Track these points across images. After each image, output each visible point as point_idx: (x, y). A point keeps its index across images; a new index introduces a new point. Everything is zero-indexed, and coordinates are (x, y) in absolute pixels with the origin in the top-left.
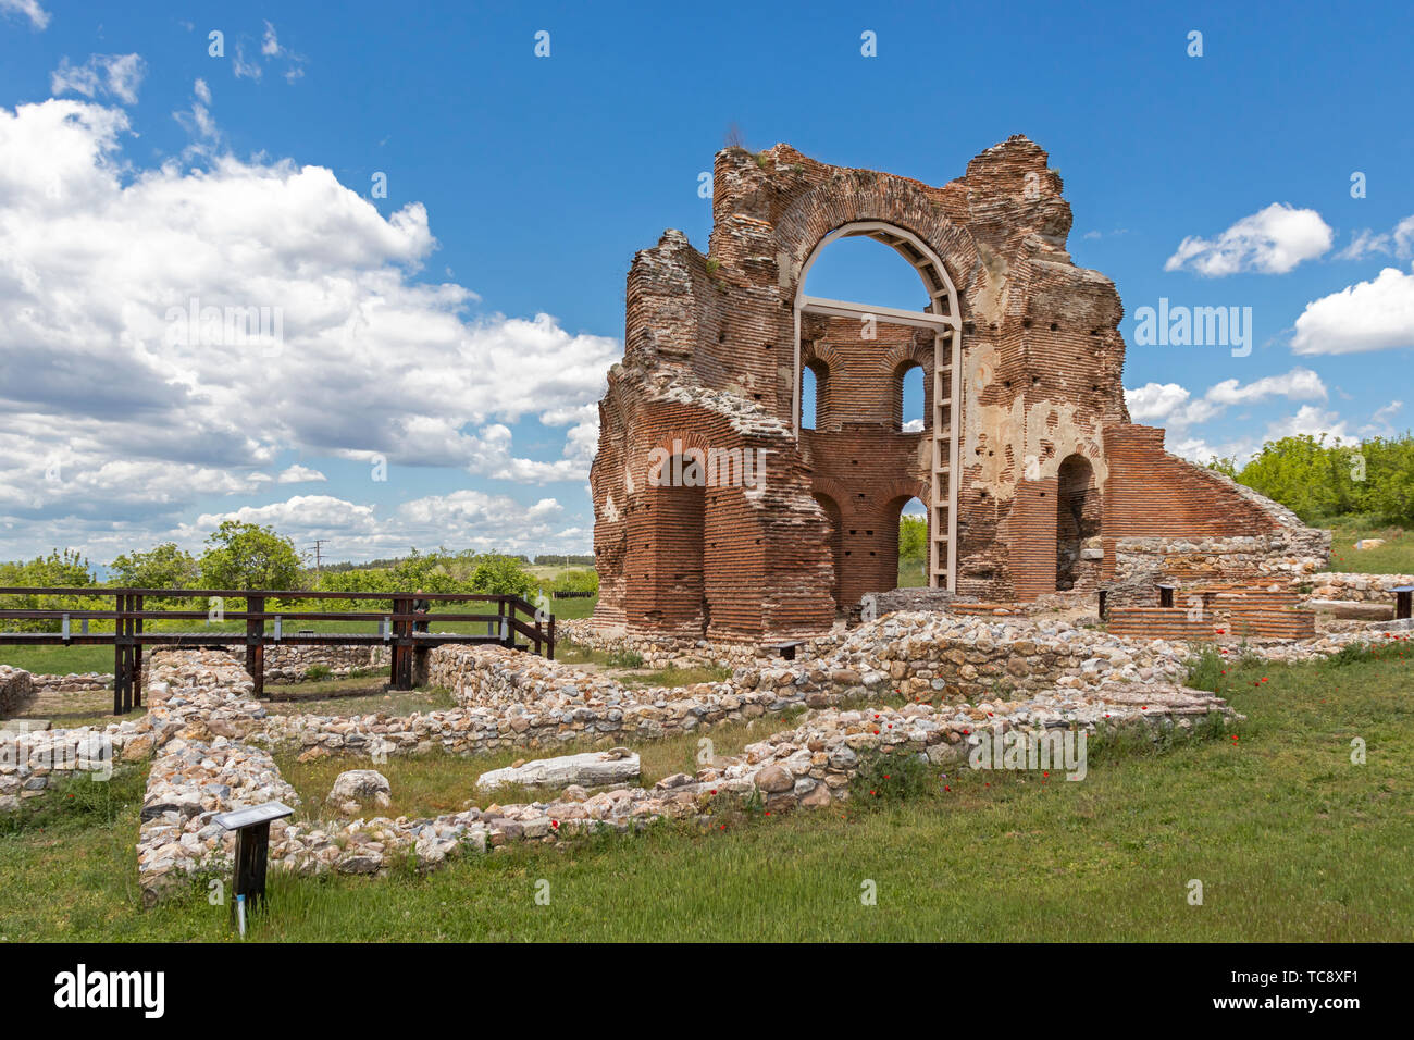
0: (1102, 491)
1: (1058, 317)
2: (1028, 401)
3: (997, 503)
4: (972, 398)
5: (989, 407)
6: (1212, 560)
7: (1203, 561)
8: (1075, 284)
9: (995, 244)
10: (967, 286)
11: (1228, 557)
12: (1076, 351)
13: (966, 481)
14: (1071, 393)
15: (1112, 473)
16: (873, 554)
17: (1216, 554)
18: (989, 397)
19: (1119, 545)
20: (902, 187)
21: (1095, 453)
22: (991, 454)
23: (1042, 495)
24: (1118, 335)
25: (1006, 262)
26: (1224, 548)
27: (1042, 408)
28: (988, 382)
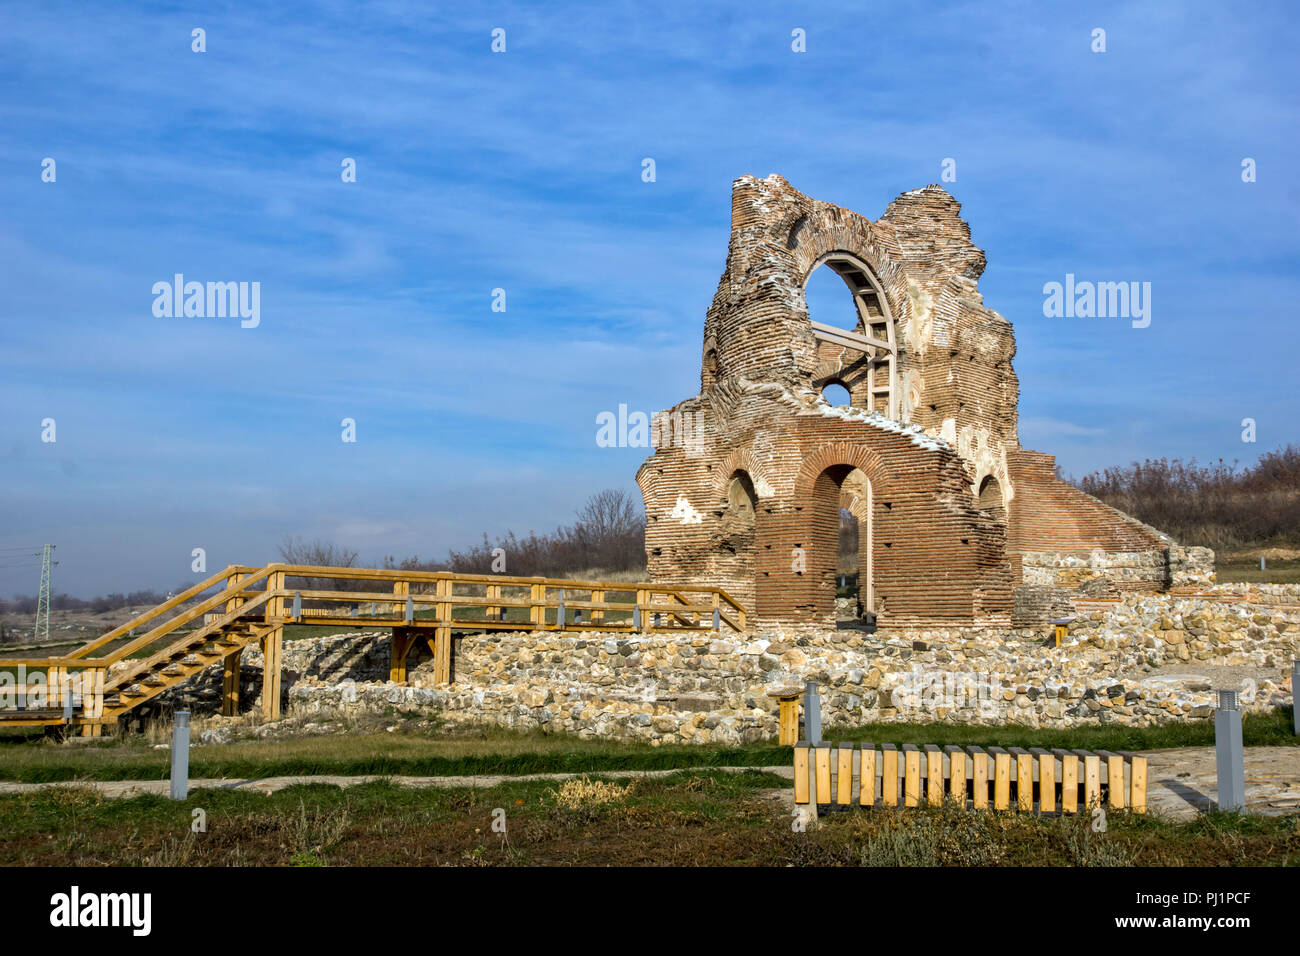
0: (1007, 509)
1: (975, 350)
2: (959, 425)
6: (1098, 573)
7: (1090, 574)
8: (989, 322)
9: (923, 281)
10: (900, 315)
11: (1113, 571)
12: (987, 381)
14: (985, 419)
15: (1018, 493)
17: (1101, 568)
18: (917, 418)
19: (1024, 559)
21: (1001, 473)
24: (1013, 369)
25: (931, 297)
26: (1110, 563)
27: (967, 432)
28: (916, 406)
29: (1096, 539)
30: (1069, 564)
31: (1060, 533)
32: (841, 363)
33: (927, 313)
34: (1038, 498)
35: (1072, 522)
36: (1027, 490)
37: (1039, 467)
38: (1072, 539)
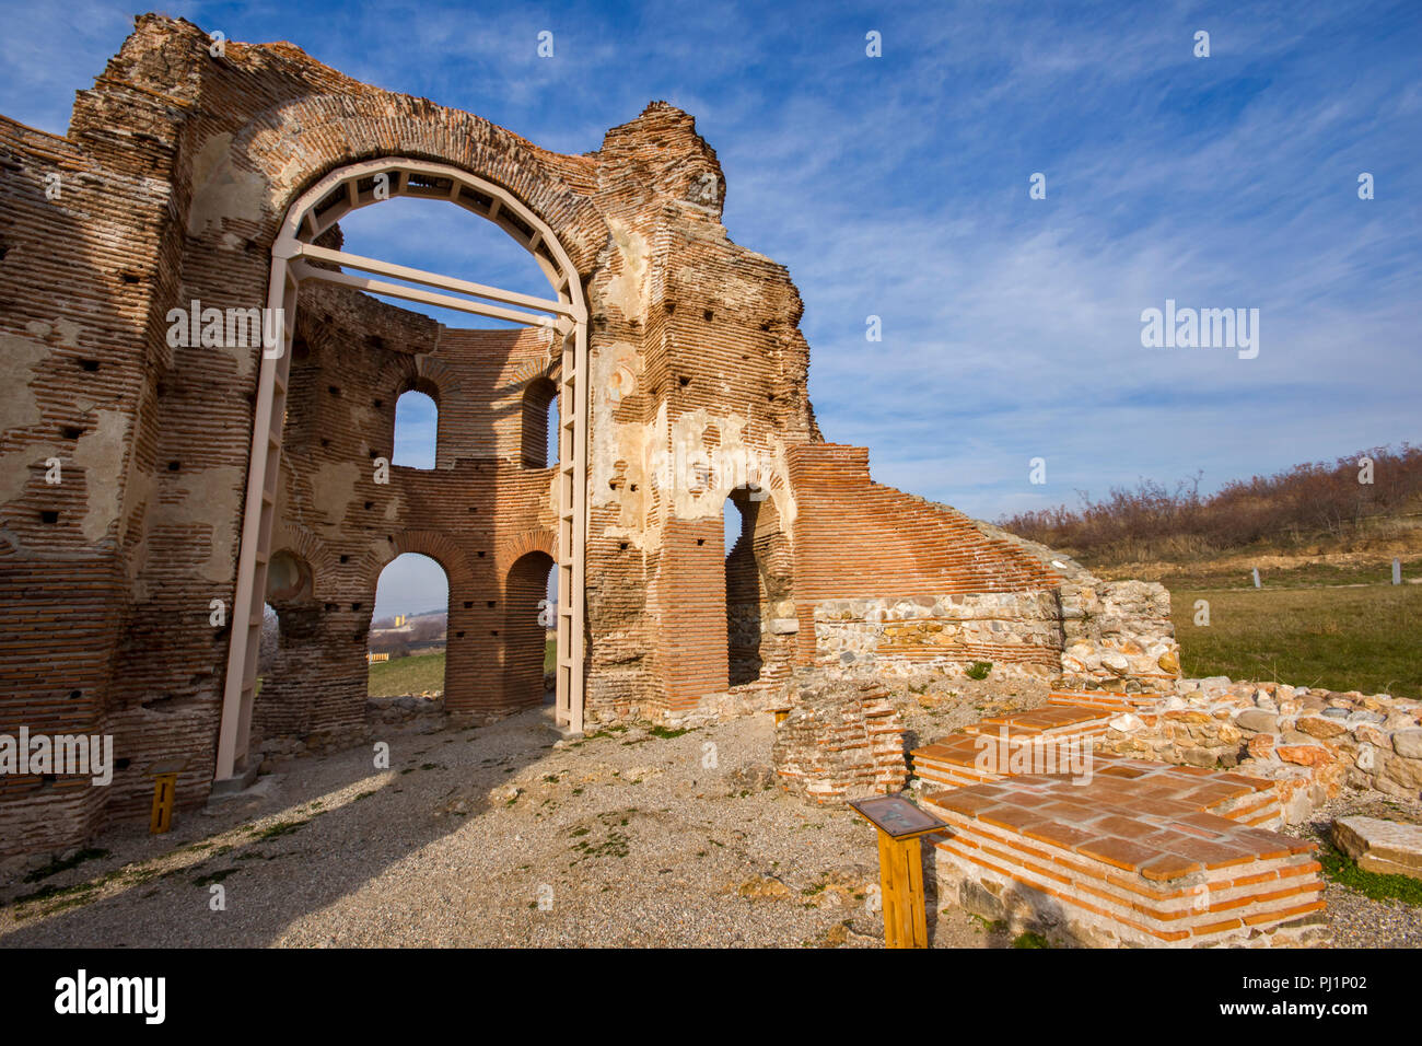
0: (790, 535)
1: (712, 302)
2: (674, 410)
3: (645, 558)
4: (603, 413)
5: (629, 425)
6: (951, 629)
7: (938, 630)
8: (732, 259)
9: (629, 218)
10: (595, 270)
11: (975, 625)
12: (742, 348)
13: (596, 526)
14: (738, 402)
15: (801, 508)
16: (495, 633)
17: (956, 621)
18: (629, 411)
19: (817, 612)
20: (488, 129)
21: (776, 482)
22: (633, 488)
23: (700, 542)
24: (799, 333)
25: (645, 240)
26: (969, 612)
27: (695, 420)
28: (627, 392)
29: (943, 571)
30: (902, 615)
31: (885, 565)
32: (550, 357)
33: (645, 263)
34: (842, 514)
35: (904, 547)
36: (819, 503)
37: (837, 466)
38: (906, 574)
